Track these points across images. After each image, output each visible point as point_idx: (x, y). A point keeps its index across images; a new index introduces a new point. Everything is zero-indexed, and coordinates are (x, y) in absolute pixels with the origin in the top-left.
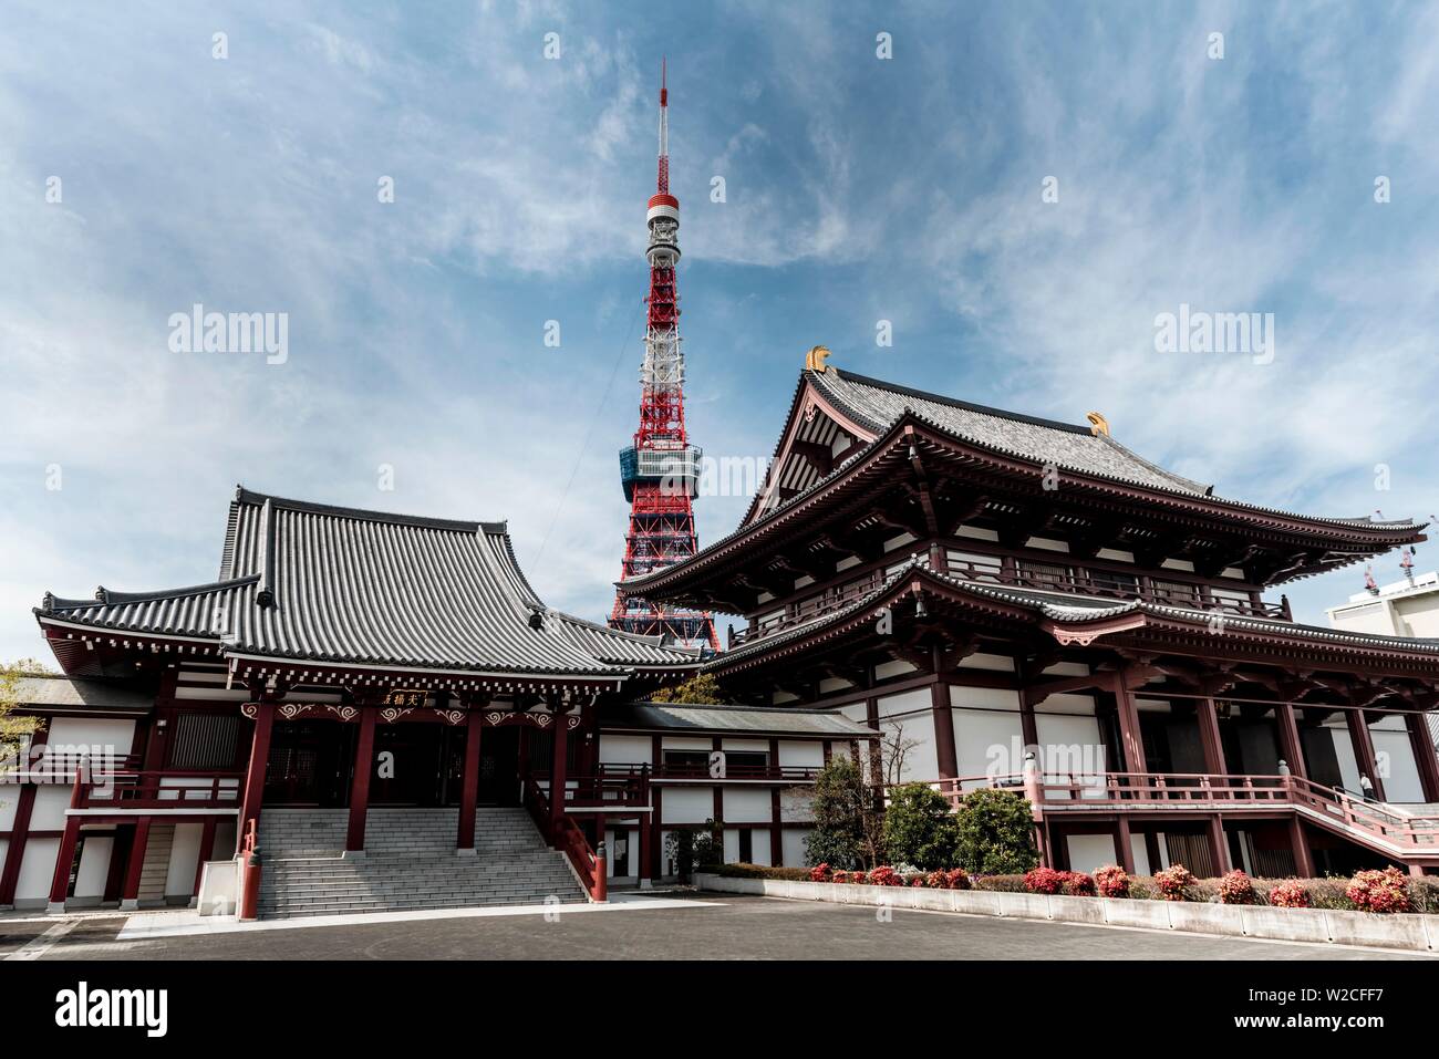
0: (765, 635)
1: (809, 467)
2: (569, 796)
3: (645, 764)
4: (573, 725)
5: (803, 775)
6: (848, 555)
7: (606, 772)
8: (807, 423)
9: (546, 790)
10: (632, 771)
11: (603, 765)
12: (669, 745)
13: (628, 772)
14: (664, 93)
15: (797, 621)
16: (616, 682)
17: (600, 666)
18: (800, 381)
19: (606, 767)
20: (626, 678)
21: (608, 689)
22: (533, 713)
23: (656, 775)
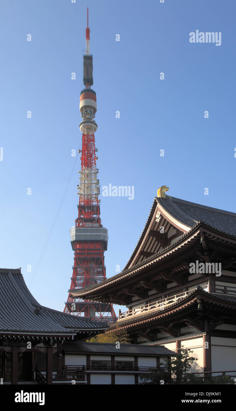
0: (135, 314)
1: (157, 242)
2: (54, 377)
3: (83, 366)
4: (55, 351)
5: (148, 370)
6: (173, 282)
7: (68, 369)
8: (156, 222)
9: (45, 375)
10: (78, 368)
11: (66, 366)
12: (93, 358)
13: (77, 369)
14: (88, 31)
15: (148, 309)
16: (72, 336)
17: (65, 330)
18: (154, 203)
19: (68, 366)
20: (76, 334)
21: (68, 338)
22: (38, 347)
23: (88, 369)
